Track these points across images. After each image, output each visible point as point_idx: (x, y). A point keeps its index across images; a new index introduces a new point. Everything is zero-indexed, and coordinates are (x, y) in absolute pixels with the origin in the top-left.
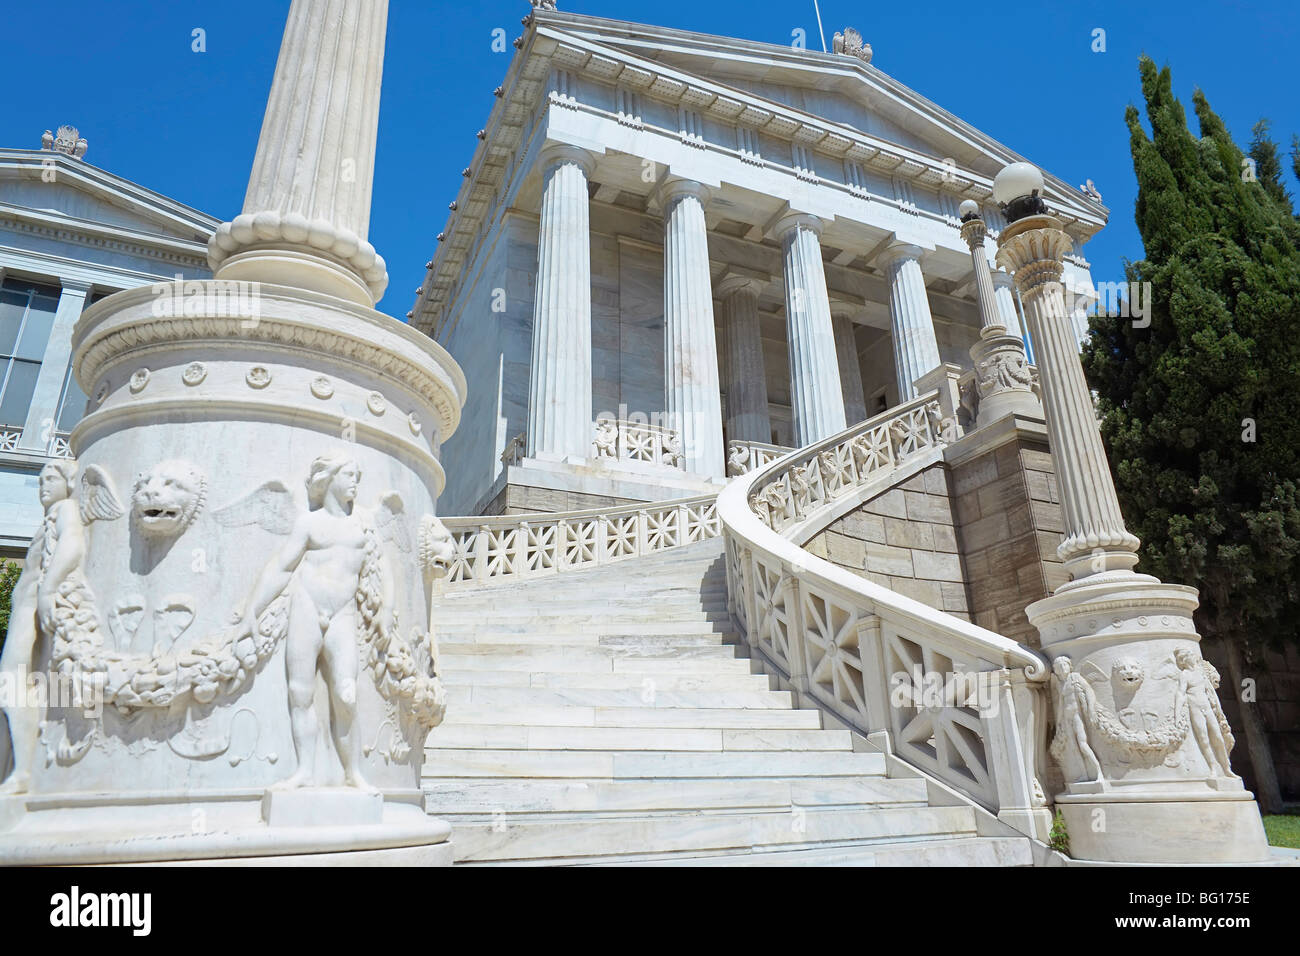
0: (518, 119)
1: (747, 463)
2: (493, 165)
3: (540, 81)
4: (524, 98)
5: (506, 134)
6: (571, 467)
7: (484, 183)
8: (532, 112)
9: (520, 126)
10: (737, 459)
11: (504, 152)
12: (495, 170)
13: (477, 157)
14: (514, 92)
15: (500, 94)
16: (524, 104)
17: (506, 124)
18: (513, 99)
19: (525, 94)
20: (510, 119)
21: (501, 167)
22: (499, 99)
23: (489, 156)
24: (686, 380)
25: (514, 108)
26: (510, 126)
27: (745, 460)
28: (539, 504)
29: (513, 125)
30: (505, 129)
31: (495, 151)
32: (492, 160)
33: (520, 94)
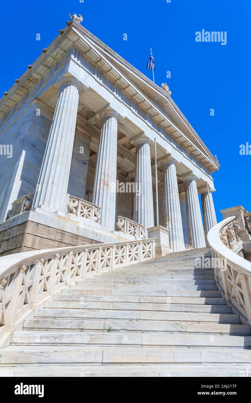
0: (49, 65)
1: (123, 226)
2: (31, 81)
3: (65, 52)
4: (56, 56)
5: (42, 69)
6: (58, 216)
7: (24, 88)
8: (57, 64)
9: (49, 68)
10: (120, 224)
11: (38, 77)
12: (31, 84)
13: (24, 75)
14: (52, 52)
15: (45, 52)
16: (54, 59)
17: (43, 65)
18: (51, 55)
19: (57, 55)
20: (46, 63)
21: (34, 83)
22: (43, 53)
23: (31, 76)
24: (105, 187)
25: (49, 59)
26: (45, 66)
27: (123, 225)
28: (42, 234)
29: (46, 67)
30: (42, 67)
31: (34, 75)
32: (31, 79)
33: (54, 54)
